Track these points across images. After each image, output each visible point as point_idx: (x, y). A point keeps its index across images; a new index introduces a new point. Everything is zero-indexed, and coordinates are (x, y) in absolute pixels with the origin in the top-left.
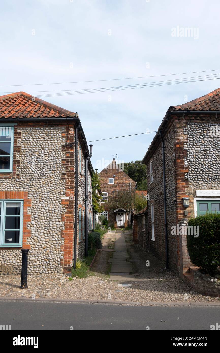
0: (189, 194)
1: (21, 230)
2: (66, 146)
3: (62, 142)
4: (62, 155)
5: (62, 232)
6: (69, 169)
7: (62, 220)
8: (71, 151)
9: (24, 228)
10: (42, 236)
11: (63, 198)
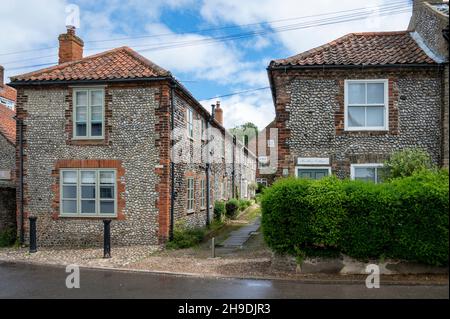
0: (290, 162)
1: (115, 200)
2: (159, 109)
3: (156, 104)
4: (155, 119)
5: (156, 203)
6: (163, 135)
7: (157, 190)
8: (164, 114)
9: (119, 198)
10: (136, 205)
11: (157, 166)
